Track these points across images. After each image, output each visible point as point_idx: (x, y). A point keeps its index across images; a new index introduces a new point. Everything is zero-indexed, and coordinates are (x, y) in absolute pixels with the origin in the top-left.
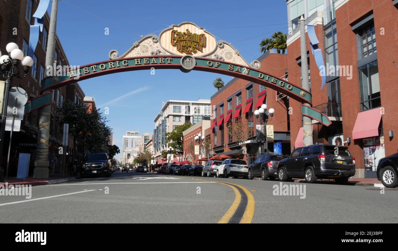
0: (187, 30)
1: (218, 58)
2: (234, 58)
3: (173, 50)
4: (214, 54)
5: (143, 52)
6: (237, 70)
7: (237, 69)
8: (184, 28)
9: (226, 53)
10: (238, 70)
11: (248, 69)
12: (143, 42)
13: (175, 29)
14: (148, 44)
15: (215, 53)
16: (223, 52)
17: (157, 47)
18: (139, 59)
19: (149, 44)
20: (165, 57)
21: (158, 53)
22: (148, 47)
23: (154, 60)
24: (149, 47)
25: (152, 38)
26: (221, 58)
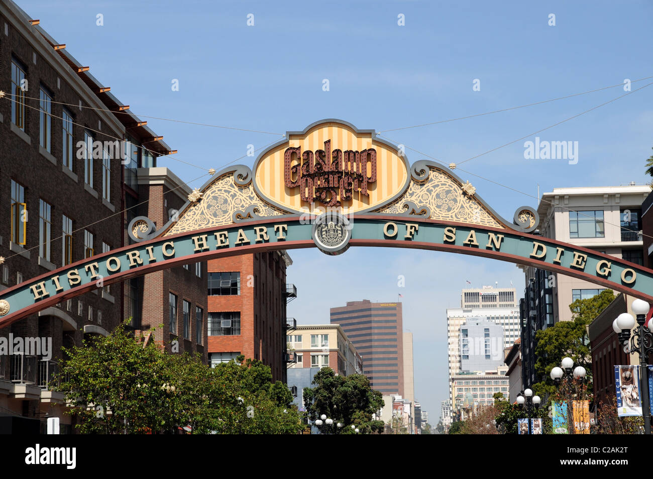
0: (328, 142)
1: (413, 212)
2: (462, 207)
3: (292, 203)
4: (403, 200)
5: (215, 215)
6: (467, 242)
7: (469, 238)
8: (321, 136)
9: (438, 196)
10: (469, 241)
11: (501, 236)
12: (214, 187)
13: (294, 143)
14: (225, 191)
15: (407, 198)
16: (429, 191)
17: (251, 198)
18: (203, 237)
19: (229, 192)
20: (270, 225)
21: (252, 214)
22: (226, 201)
23: (241, 236)
24: (229, 199)
25: (236, 174)
26: (424, 212)
